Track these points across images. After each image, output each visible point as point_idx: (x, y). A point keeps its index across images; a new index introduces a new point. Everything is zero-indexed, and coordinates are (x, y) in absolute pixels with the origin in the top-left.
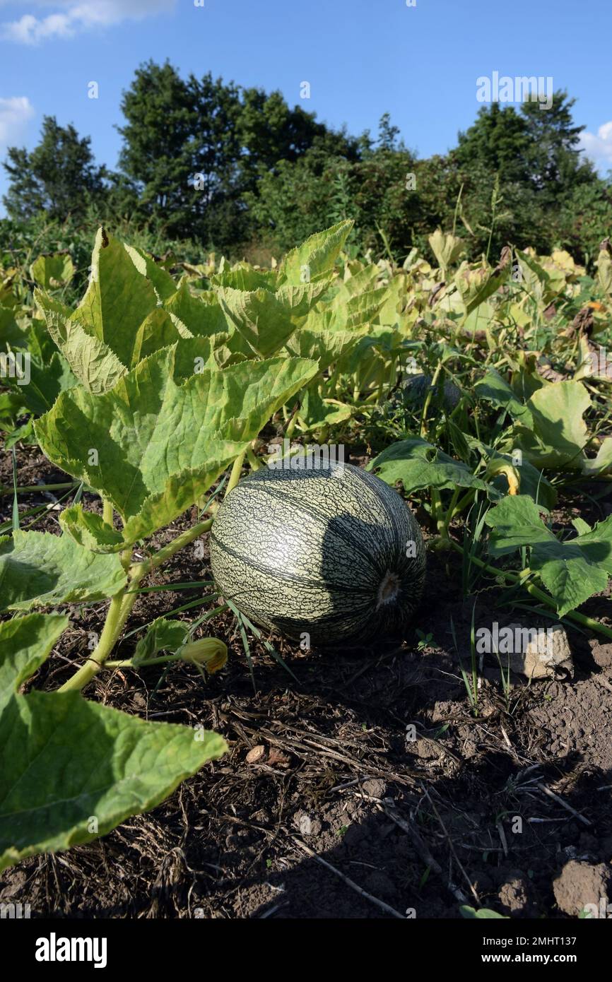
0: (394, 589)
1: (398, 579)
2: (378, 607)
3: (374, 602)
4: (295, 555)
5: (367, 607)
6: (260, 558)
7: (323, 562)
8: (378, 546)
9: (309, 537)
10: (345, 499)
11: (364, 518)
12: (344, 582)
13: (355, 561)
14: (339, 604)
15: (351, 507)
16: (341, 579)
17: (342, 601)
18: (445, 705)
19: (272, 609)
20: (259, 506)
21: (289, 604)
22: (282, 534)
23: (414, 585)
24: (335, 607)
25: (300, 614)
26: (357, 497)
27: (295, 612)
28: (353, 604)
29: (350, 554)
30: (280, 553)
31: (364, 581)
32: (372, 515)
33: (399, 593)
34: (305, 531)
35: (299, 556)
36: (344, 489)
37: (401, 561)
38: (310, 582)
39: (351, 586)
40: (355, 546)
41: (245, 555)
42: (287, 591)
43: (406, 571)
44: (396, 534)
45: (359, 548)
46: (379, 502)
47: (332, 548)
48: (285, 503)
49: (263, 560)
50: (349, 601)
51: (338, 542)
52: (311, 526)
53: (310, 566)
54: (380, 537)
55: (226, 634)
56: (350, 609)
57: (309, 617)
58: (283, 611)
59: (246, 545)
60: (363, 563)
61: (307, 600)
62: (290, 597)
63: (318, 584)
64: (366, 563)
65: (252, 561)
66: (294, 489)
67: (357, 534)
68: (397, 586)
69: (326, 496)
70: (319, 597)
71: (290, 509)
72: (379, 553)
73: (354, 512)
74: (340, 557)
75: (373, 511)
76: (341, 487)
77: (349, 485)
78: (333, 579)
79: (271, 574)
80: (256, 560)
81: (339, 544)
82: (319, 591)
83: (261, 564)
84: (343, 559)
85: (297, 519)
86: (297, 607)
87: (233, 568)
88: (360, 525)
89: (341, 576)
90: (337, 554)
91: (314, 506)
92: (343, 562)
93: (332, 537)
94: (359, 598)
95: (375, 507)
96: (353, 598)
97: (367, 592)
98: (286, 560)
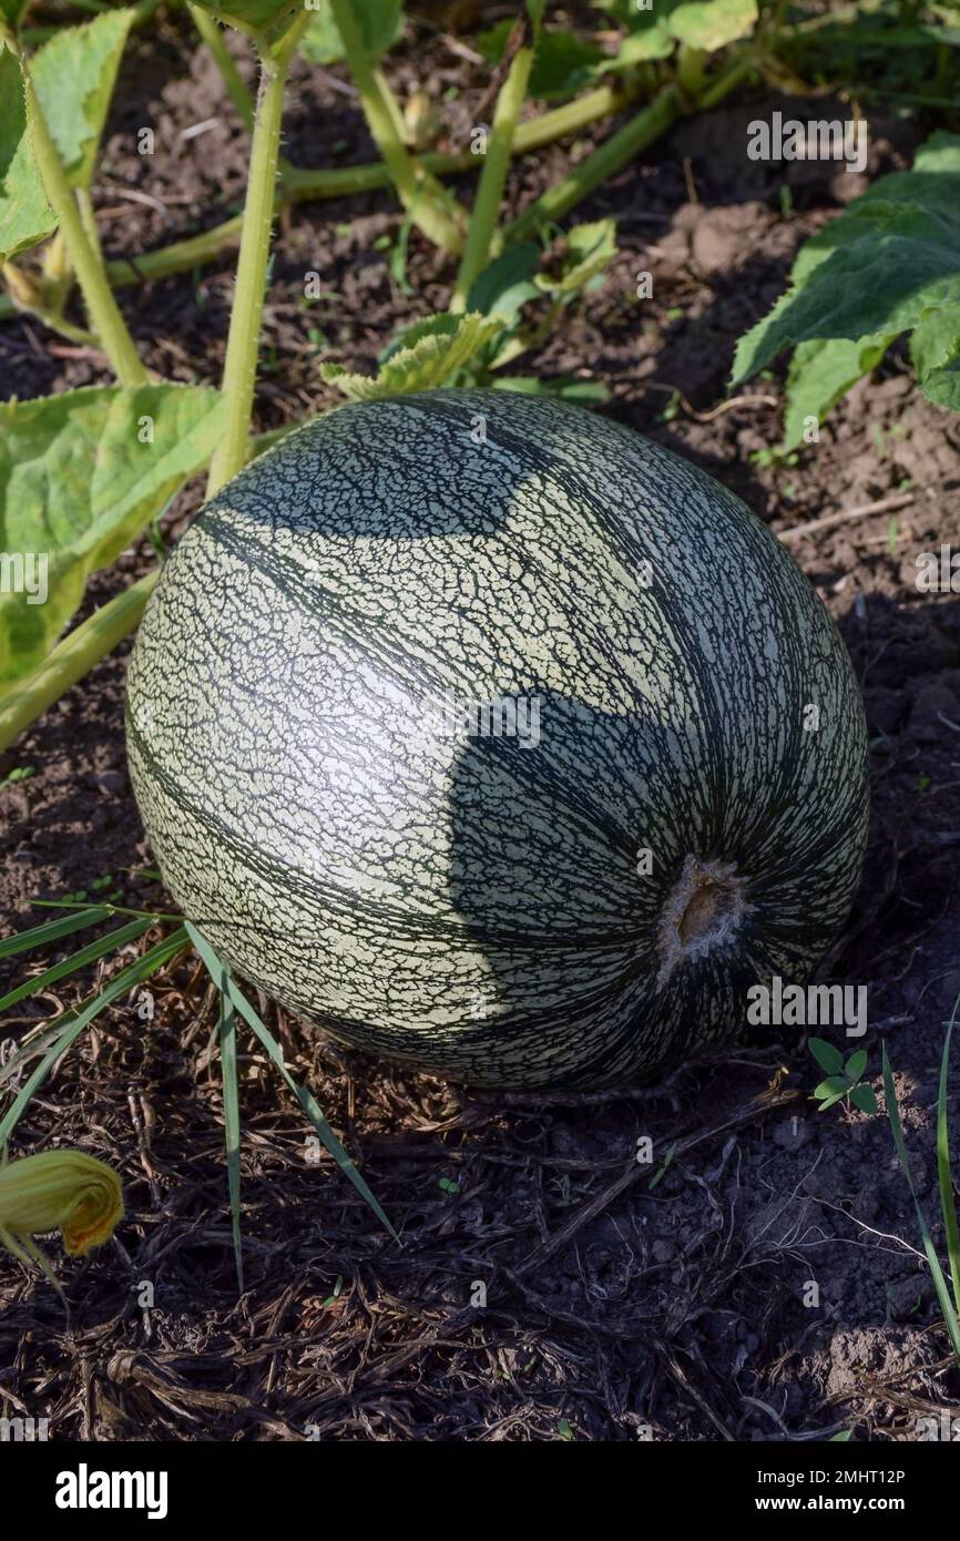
0: (725, 905)
1: (737, 874)
2: (663, 975)
3: (648, 965)
4: (355, 828)
5: (620, 984)
6: (251, 828)
7: (451, 855)
8: (641, 787)
9: (399, 768)
10: (525, 624)
11: (592, 692)
12: (523, 919)
13: (556, 848)
14: (511, 986)
15: (547, 655)
16: (512, 909)
17: (522, 977)
18: (863, 1344)
19: (302, 989)
20: (246, 634)
21: (352, 983)
22: (313, 753)
23: (800, 887)
24: (502, 995)
25: (390, 1013)
26: (569, 612)
27: (373, 1006)
28: (563, 983)
29: (539, 825)
30: (310, 818)
31: (596, 909)
32: (622, 676)
33: (744, 917)
34: (386, 744)
35: (369, 833)
36: (529, 580)
37: (738, 822)
38: (409, 918)
39: (549, 928)
40: (555, 796)
41: (209, 808)
42: (344, 944)
43: (766, 848)
44: (715, 734)
45: (569, 802)
46: (654, 620)
47: (477, 805)
48: (325, 631)
49: (261, 834)
50: (546, 974)
51: (498, 783)
52: (408, 727)
53: (403, 868)
54: (650, 755)
55: (184, 1042)
56: (552, 1001)
57: (418, 1024)
58: (339, 1000)
59: (211, 772)
60: (587, 852)
61: (407, 975)
62: (351, 963)
63: (435, 927)
64: (600, 848)
65: (231, 833)
66: (363, 573)
67: (564, 754)
68: (737, 896)
69: (462, 612)
70: (442, 965)
71: (342, 658)
72: (647, 810)
73: (556, 670)
74: (502, 837)
75: (626, 662)
76: (516, 570)
77: (546, 560)
78: (484, 908)
79: (286, 884)
80: (240, 831)
81: (499, 792)
82: (442, 946)
83: (254, 845)
84: (516, 841)
85: (360, 701)
86: (378, 994)
87: (180, 840)
88: (574, 720)
89: (511, 900)
90: (492, 826)
91: (419, 652)
92: (514, 852)
93: (477, 767)
94: (581, 963)
95: (636, 644)
96: (560, 966)
97: (612, 938)
98: (329, 843)
